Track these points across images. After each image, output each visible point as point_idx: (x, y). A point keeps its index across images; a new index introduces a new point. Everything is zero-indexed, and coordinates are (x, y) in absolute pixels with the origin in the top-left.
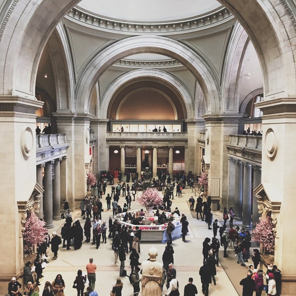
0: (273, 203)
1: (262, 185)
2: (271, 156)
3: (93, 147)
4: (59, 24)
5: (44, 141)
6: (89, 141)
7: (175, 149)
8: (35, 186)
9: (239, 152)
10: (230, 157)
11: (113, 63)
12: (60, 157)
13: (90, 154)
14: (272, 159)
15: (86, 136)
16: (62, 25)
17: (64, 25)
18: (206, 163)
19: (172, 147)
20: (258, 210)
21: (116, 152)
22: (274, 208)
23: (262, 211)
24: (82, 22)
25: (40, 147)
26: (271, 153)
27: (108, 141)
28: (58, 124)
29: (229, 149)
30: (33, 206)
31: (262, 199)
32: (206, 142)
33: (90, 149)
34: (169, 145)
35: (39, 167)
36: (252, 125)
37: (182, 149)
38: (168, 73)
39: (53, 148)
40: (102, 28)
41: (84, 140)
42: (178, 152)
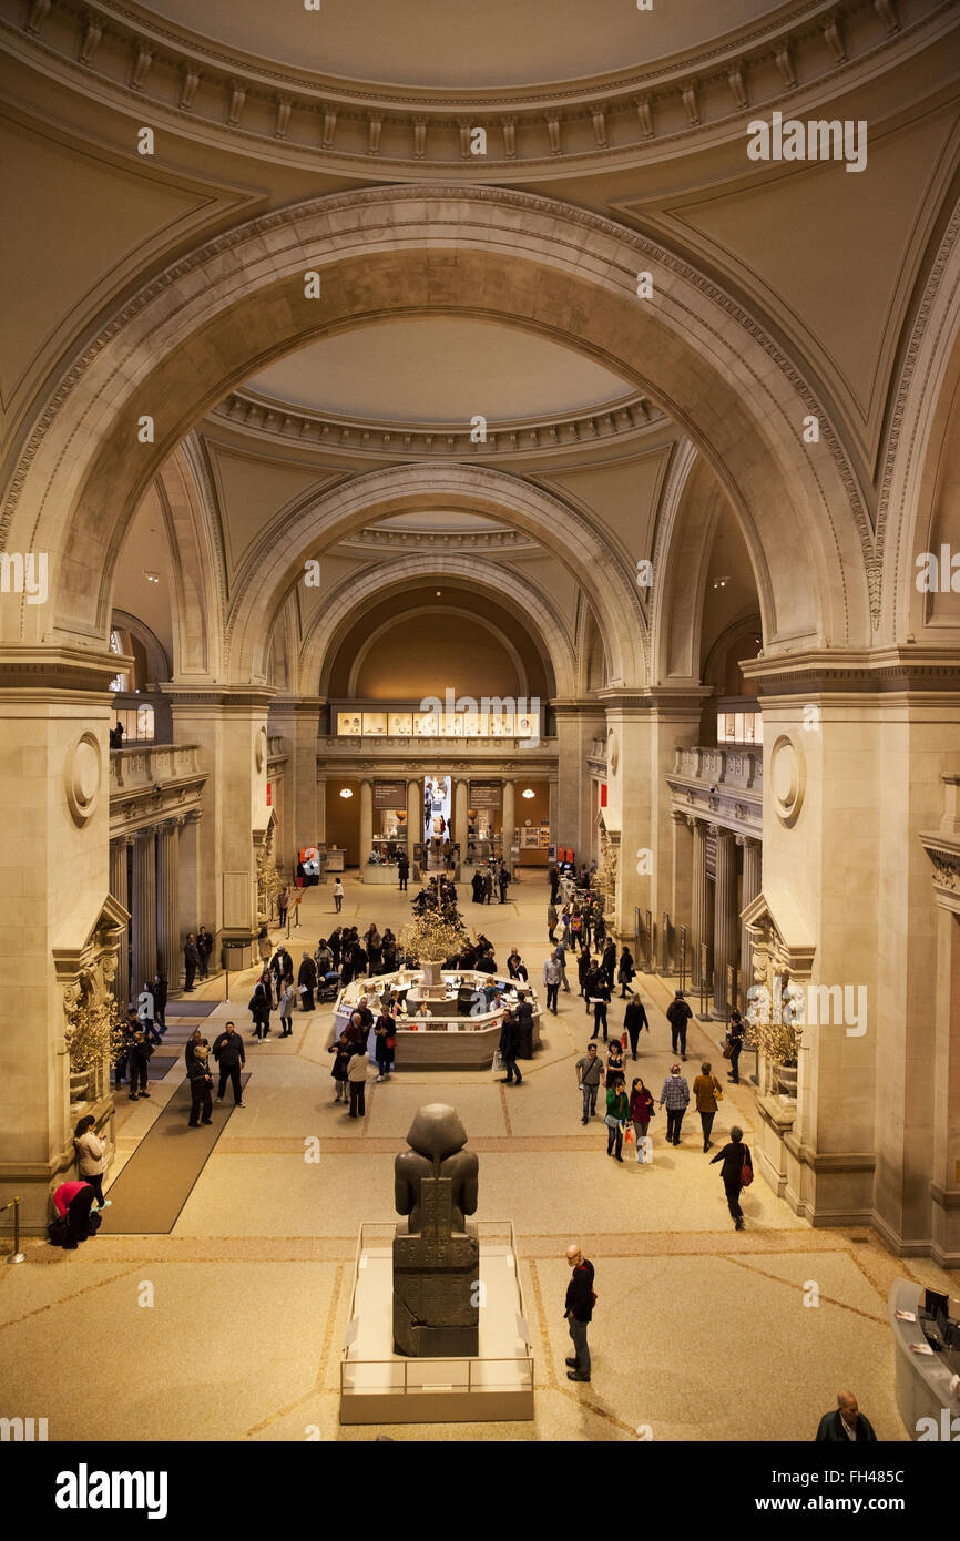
0: (793, 951)
1: (762, 897)
2: (786, 813)
3: (279, 780)
4: (188, 438)
5: (135, 768)
6: (264, 765)
7: (519, 787)
8: (105, 904)
9: (702, 798)
10: (678, 812)
11: (340, 537)
12: (179, 813)
13: (269, 804)
14: (790, 823)
15: (257, 747)
16: (196, 439)
17: (201, 439)
18: (608, 829)
19: (511, 781)
20: (754, 969)
21: (346, 794)
22: (797, 965)
23: (763, 974)
24: (252, 430)
25: (121, 784)
26: (787, 805)
27: (321, 762)
28: (175, 715)
29: (675, 787)
30: (99, 962)
31: (765, 938)
32: (610, 767)
33: (269, 786)
34: (504, 775)
35: (115, 844)
36: (739, 716)
37: (542, 787)
38: (499, 565)
39: (159, 789)
40: (309, 445)
41: (250, 762)
42: (529, 794)
